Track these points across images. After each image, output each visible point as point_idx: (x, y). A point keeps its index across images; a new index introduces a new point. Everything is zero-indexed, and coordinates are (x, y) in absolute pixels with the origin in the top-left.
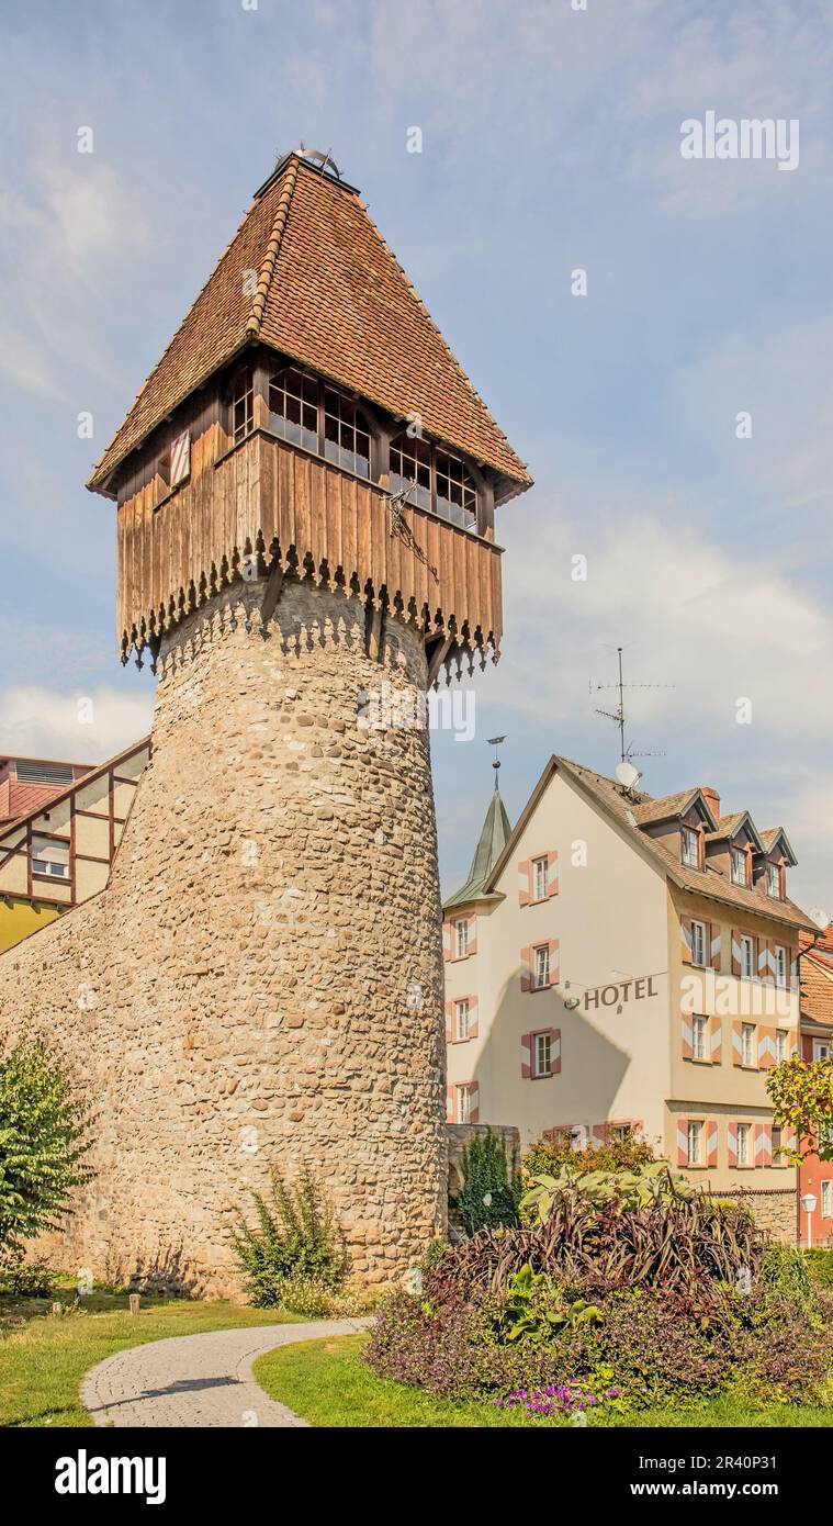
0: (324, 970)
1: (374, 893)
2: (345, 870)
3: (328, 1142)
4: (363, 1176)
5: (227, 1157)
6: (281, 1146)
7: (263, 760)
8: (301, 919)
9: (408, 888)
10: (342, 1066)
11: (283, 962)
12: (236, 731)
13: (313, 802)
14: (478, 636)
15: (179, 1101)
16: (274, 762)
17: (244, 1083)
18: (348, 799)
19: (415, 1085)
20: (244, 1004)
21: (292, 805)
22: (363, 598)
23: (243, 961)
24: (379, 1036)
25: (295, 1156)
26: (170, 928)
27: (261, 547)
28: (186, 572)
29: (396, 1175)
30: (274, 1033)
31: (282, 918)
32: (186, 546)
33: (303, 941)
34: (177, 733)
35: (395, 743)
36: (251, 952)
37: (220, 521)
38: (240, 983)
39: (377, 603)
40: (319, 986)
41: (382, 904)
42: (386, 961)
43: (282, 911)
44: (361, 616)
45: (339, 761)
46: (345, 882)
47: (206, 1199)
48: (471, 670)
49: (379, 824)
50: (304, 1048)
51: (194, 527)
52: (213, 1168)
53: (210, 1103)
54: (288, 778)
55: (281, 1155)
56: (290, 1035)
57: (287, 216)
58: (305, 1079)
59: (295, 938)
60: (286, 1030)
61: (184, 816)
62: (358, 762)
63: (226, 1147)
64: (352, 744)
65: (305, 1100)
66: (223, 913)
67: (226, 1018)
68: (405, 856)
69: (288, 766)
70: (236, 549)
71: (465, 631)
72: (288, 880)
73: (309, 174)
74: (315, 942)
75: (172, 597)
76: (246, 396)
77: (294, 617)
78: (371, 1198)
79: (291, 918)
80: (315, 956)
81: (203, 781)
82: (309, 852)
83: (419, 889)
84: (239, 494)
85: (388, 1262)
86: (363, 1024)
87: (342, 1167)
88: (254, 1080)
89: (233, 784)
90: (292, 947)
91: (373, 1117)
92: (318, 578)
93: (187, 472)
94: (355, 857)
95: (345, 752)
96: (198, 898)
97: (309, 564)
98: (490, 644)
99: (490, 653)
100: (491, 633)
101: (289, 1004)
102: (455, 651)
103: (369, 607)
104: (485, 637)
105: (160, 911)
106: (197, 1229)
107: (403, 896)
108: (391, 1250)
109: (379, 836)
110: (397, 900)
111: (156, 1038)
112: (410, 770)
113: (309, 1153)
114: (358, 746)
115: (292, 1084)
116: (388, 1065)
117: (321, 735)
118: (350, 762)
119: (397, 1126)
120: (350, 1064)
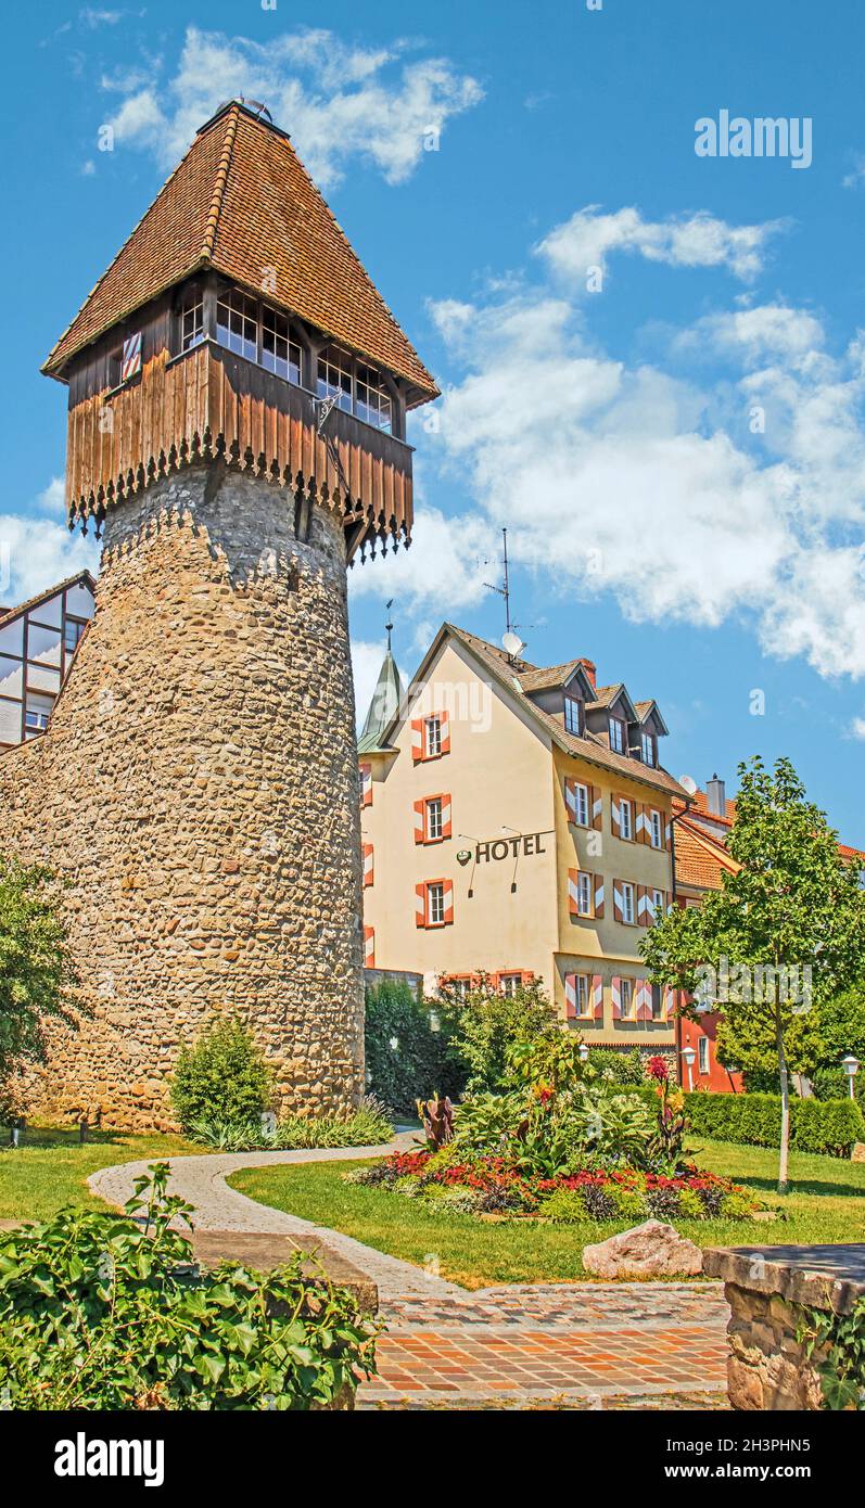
0: (258, 819)
1: (302, 751)
2: (278, 730)
3: (260, 983)
4: (292, 1014)
5: (165, 993)
6: (218, 984)
7: (205, 627)
8: (237, 773)
9: (332, 748)
10: (272, 911)
11: (220, 811)
12: (179, 599)
13: (249, 667)
14: (393, 524)
15: (117, 938)
16: (214, 629)
17: (183, 924)
18: (281, 665)
19: (338, 930)
20: (184, 848)
21: (230, 668)
22: (294, 487)
23: (184, 809)
24: (306, 883)
25: (230, 993)
26: (111, 774)
27: (208, 439)
28: (134, 453)
29: (321, 1015)
30: (211, 877)
31: (220, 771)
32: (136, 433)
33: (239, 793)
34: (122, 596)
35: (320, 615)
36: (192, 800)
37: (169, 414)
38: (180, 829)
39: (307, 493)
40: (253, 835)
41: (308, 761)
42: (311, 814)
43: (220, 764)
44: (291, 502)
45: (273, 630)
46: (277, 741)
47: (144, 1033)
48: (384, 552)
49: (306, 689)
50: (240, 891)
51: (146, 418)
52: (151, 1004)
53: (148, 941)
54: (227, 644)
55: (218, 993)
56: (227, 879)
57: (231, 156)
58: (238, 921)
59: (232, 789)
60: (223, 874)
61: (126, 673)
62: (289, 632)
63: (165, 984)
64: (284, 616)
65: (239, 940)
66: (165, 763)
67: (167, 862)
68: (329, 718)
69: (226, 634)
70: (184, 440)
71: (382, 519)
72: (226, 737)
73: (247, 119)
74: (250, 794)
75: (121, 476)
76: (194, 309)
77: (234, 501)
78: (298, 1037)
79: (228, 771)
80: (250, 806)
81: (147, 642)
82: (245, 711)
83: (340, 749)
84: (189, 393)
85: (314, 1099)
86: (292, 871)
87: (273, 1007)
88: (193, 920)
89: (176, 646)
90: (229, 798)
91: (301, 958)
92: (256, 468)
93: (138, 369)
94: (286, 717)
95: (277, 623)
96: (140, 749)
97: (249, 457)
98: (402, 531)
99: (403, 539)
101: (226, 851)
102: (371, 535)
103: (299, 495)
105: (101, 757)
106: (134, 1062)
107: (327, 754)
108: (316, 1088)
109: (307, 701)
110: (323, 758)
111: (95, 877)
112: (334, 640)
113: (243, 991)
114: (289, 617)
115: (228, 925)
116: (314, 911)
117: (256, 606)
118: (281, 633)
119: (322, 967)
120: (281, 908)
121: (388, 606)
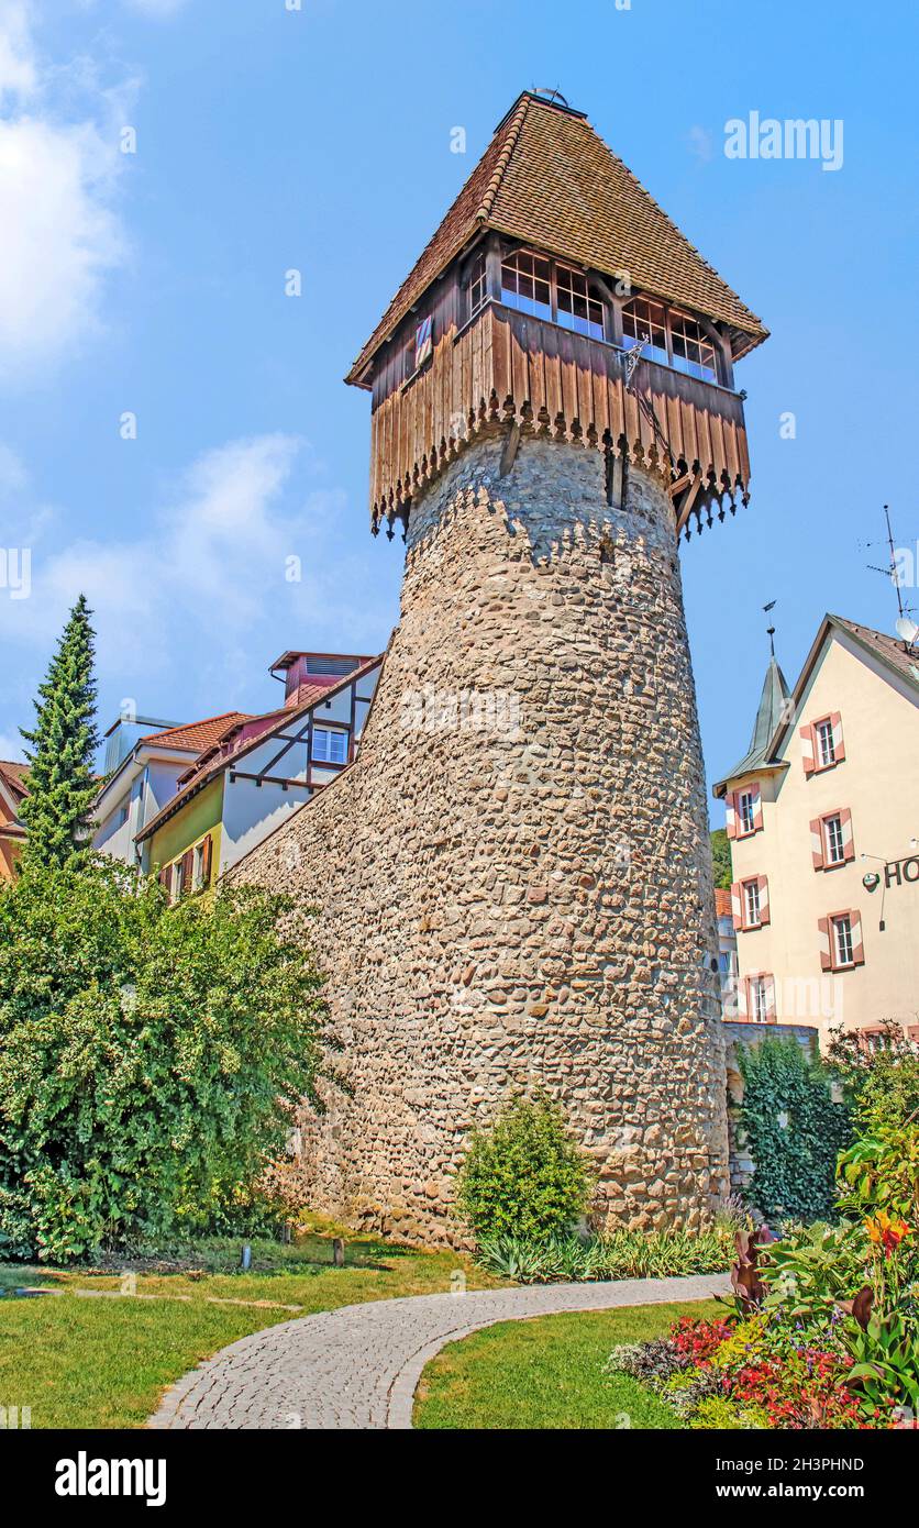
0: (570, 834)
1: (625, 747)
2: (592, 723)
3: (575, 1044)
4: (620, 1087)
5: (461, 1062)
6: (522, 1048)
7: (503, 612)
8: (543, 779)
9: (664, 742)
10: (591, 950)
11: (523, 826)
12: (475, 584)
13: (555, 652)
14: (725, 479)
15: (414, 993)
16: (513, 612)
17: (480, 972)
18: (593, 647)
19: (681, 972)
20: (481, 876)
21: (532, 656)
22: (601, 446)
23: (482, 827)
24: (635, 913)
25: (538, 1060)
26: (411, 796)
27: (495, 404)
28: (427, 439)
29: (660, 1087)
30: (515, 909)
31: (523, 778)
32: (428, 417)
33: (546, 803)
34: (422, 595)
35: (642, 588)
36: (489, 817)
37: (456, 388)
38: (477, 853)
39: (616, 451)
40: (565, 854)
41: (633, 759)
42: (639, 824)
43: (523, 769)
44: (601, 465)
45: (584, 608)
46: (591, 736)
47: (439, 1114)
48: (721, 516)
49: (627, 673)
50: (549, 926)
51: (437, 399)
52: (445, 1076)
53: (444, 995)
54: (528, 628)
55: (522, 1060)
56: (533, 912)
58: (547, 964)
59: (537, 799)
60: (528, 906)
61: (426, 677)
62: (603, 608)
63: (460, 1049)
64: (596, 591)
65: (549, 990)
66: (461, 774)
67: (463, 894)
68: (659, 707)
69: (528, 617)
70: (472, 410)
71: (711, 475)
72: (529, 736)
73: (540, 105)
74: (560, 803)
75: (416, 465)
76: (480, 279)
77: (533, 470)
78: (629, 1117)
79: (533, 777)
80: (560, 818)
81: (444, 638)
82: (552, 704)
83: (676, 743)
84: (475, 361)
85: (653, 1204)
86: (616, 898)
87: (593, 1077)
88: (490, 966)
89: (471, 638)
90: (535, 810)
91: (630, 1011)
92: (553, 429)
93: (429, 352)
94: (601, 708)
95: (588, 599)
96: (438, 762)
97: (544, 420)
98: (738, 487)
99: (739, 497)
100: (739, 476)
101: (531, 875)
103: (609, 458)
104: (733, 479)
105: (402, 779)
106: (429, 1153)
107: (657, 750)
108: (655, 1188)
109: (628, 687)
110: (652, 754)
111: (395, 920)
112: (662, 615)
113: (554, 1057)
114: (602, 592)
115: (535, 970)
116: (647, 948)
117: (563, 582)
118: (594, 610)
119: (660, 1022)
120: (601, 946)
121: (766, 609)
